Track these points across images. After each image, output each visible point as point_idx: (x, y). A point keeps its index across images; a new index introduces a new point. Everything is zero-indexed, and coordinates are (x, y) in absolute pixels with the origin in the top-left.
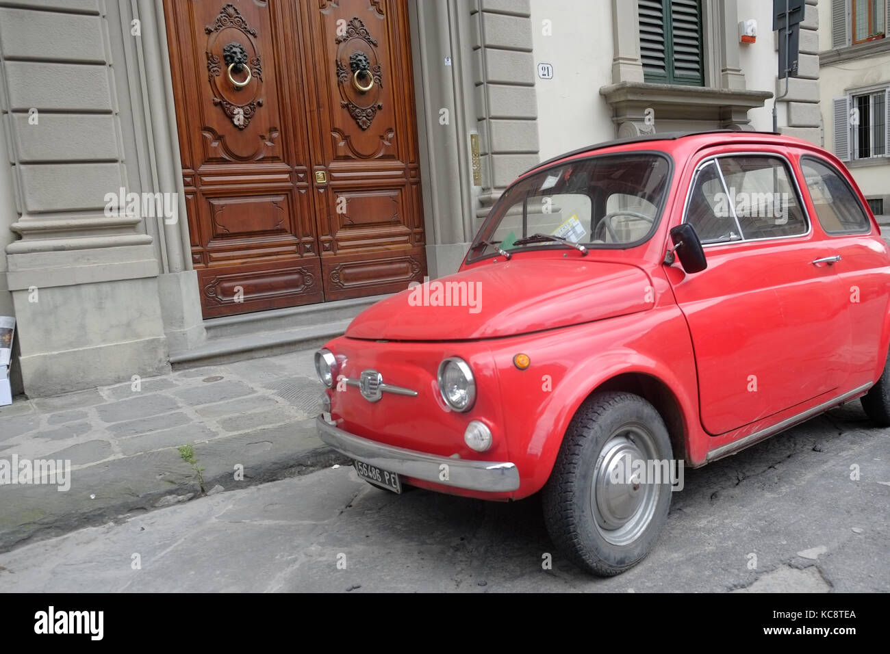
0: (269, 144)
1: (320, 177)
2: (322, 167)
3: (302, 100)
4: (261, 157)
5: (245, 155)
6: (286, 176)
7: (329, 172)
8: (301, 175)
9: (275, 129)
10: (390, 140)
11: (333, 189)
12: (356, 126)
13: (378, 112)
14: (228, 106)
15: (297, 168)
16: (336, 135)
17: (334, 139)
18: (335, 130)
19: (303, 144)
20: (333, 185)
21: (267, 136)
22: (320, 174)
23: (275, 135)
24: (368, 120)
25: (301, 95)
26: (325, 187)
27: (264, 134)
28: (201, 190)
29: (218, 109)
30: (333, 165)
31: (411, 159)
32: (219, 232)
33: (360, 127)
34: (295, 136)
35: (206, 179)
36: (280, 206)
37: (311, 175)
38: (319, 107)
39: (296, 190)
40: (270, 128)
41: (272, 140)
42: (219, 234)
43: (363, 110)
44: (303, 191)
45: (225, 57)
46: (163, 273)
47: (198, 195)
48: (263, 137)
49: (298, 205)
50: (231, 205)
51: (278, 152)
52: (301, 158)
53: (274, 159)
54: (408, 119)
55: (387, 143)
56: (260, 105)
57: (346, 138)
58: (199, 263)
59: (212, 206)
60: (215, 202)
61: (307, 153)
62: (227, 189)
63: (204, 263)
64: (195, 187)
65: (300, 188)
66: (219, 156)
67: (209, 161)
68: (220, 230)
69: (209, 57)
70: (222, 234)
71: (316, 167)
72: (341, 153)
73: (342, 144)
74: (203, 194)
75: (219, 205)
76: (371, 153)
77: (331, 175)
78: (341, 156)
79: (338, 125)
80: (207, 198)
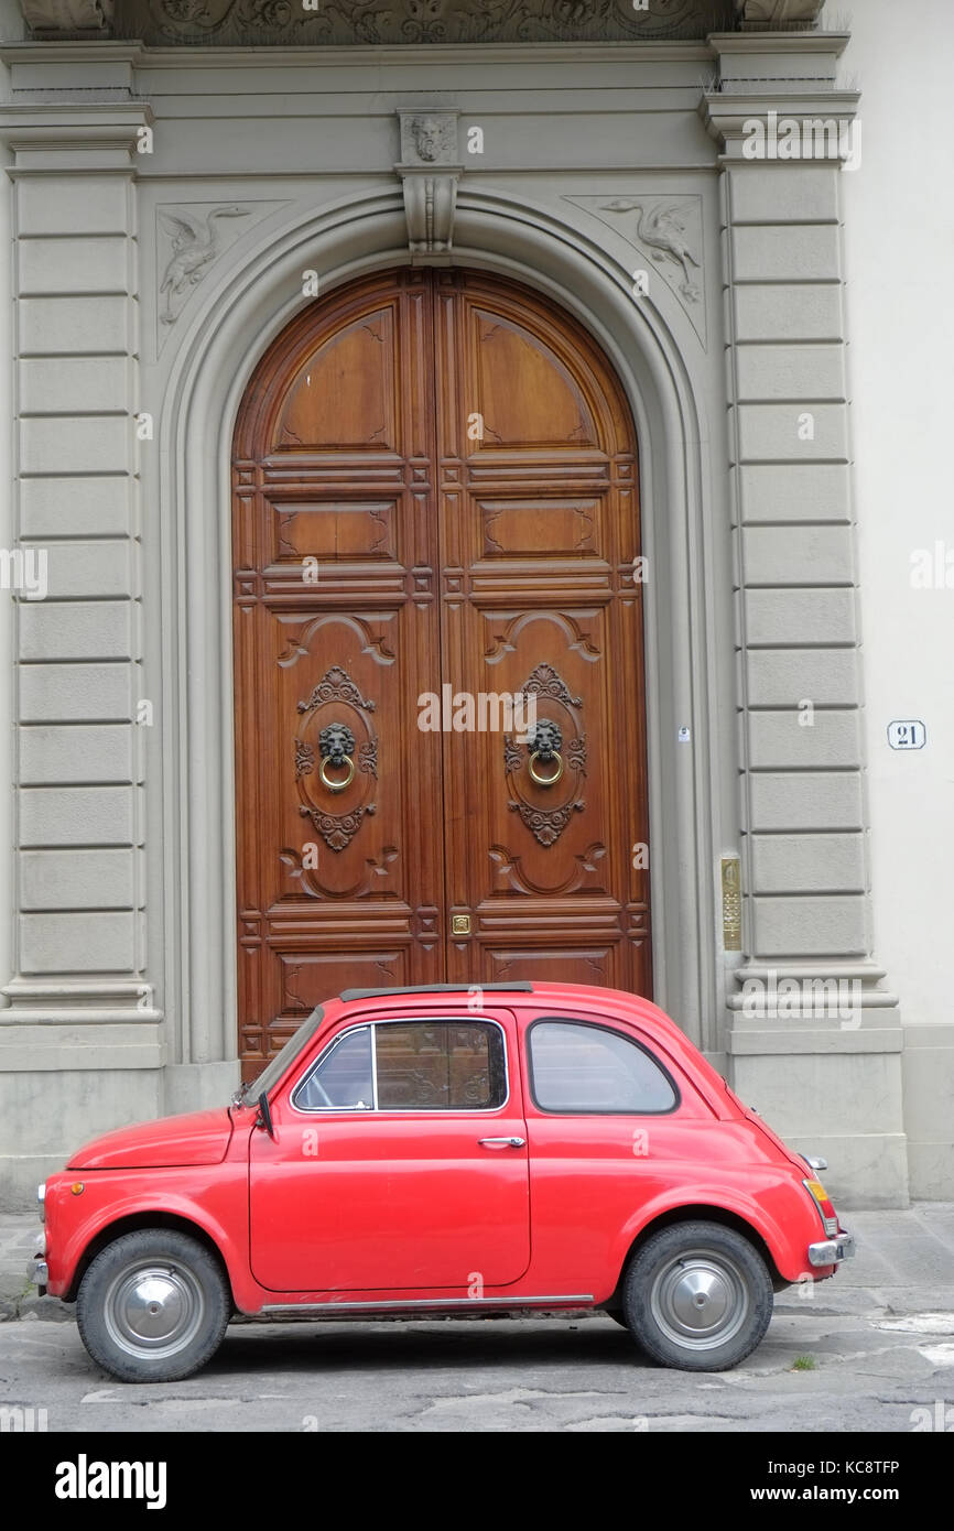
0: (380, 871)
1: (461, 923)
2: (466, 908)
3: (439, 802)
4: (366, 892)
5: (340, 889)
6: (402, 923)
7: (477, 917)
8: (428, 922)
9: (394, 850)
10: (595, 863)
11: (481, 944)
12: (534, 841)
13: (576, 817)
14: (319, 817)
15: (421, 909)
16: (497, 857)
17: (492, 861)
18: (495, 848)
19: (435, 871)
20: (483, 938)
21: (379, 859)
22: (461, 919)
23: (392, 858)
24: (556, 830)
25: (439, 794)
26: (467, 941)
27: (375, 858)
28: (268, 942)
29: (305, 821)
30: (486, 906)
31: (634, 896)
32: (289, 1005)
33: (539, 842)
34: (423, 858)
35: (277, 925)
36: (390, 969)
37: (445, 920)
38: (468, 812)
39: (416, 945)
40: (384, 849)
41: (385, 866)
42: (290, 1009)
43: (546, 815)
44: (428, 947)
45: (321, 746)
46: (181, 1062)
47: (264, 949)
48: (372, 862)
49: (419, 969)
50: (311, 965)
51: (395, 884)
52: (430, 894)
53: (388, 895)
54: (633, 826)
55: (590, 868)
56: (369, 813)
57: (513, 860)
58: (255, 1050)
59: (284, 964)
60: (289, 960)
61: (441, 885)
62: (307, 941)
63: (262, 1051)
64: (260, 936)
65: (423, 941)
66: (300, 892)
67: (287, 898)
68: (292, 1001)
69: (300, 748)
70: (295, 1009)
71: (454, 908)
72: (502, 887)
73: (505, 870)
74: (272, 948)
75: (293, 965)
76: (557, 885)
77: (480, 922)
78: (502, 891)
79: (501, 840)
80: (277, 953)
